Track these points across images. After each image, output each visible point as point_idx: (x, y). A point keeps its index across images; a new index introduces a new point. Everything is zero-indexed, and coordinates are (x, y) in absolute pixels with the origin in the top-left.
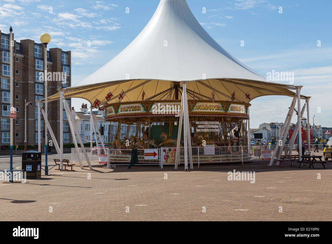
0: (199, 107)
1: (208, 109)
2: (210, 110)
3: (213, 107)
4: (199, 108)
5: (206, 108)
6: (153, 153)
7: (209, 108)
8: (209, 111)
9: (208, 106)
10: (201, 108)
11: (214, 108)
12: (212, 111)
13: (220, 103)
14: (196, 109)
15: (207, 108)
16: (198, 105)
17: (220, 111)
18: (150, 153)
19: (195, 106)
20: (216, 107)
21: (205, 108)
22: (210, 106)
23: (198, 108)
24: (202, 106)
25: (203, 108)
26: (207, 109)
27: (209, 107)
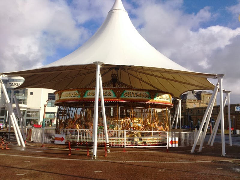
0: (63, 96)
2: (69, 97)
5: (67, 96)
6: (62, 137)
13: (77, 91)
16: (63, 94)
24: (65, 94)
25: (65, 96)
27: (69, 95)
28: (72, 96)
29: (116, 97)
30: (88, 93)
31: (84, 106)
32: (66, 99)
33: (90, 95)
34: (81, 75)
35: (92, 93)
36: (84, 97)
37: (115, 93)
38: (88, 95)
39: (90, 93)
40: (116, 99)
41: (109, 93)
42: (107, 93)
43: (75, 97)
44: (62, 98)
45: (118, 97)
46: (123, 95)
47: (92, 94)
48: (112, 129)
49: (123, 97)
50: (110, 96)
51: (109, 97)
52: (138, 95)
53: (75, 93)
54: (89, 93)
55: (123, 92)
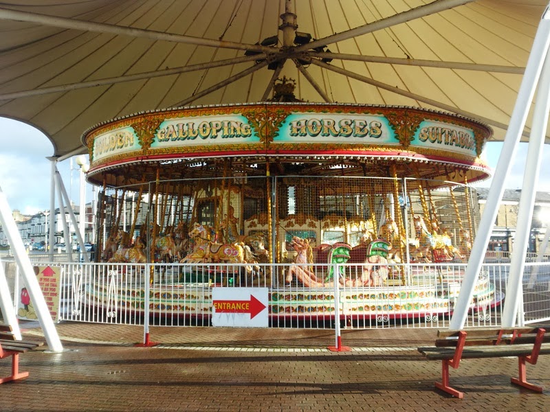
0: (168, 135)
1: (195, 137)
2: (205, 138)
3: (214, 130)
4: (170, 135)
5: (191, 135)
6: (249, 299)
7: (201, 132)
8: (199, 142)
9: (196, 128)
10: (174, 136)
11: (218, 131)
12: (209, 142)
13: (240, 114)
14: (161, 141)
15: (194, 133)
16: (168, 128)
17: (241, 140)
18: (235, 302)
19: (159, 132)
20: (226, 129)
21: (186, 136)
22: (204, 126)
23: (167, 137)
24: (176, 129)
25: (181, 135)
26: (195, 135)
27: (201, 130)
28: (220, 134)
29: (397, 143)
30: (295, 124)
31: (268, 173)
32: (186, 148)
33: (303, 131)
34: (167, 72)
35: (310, 123)
36: (276, 141)
37: (393, 126)
38: (295, 131)
39: (303, 123)
40: (399, 148)
41: (373, 125)
42: (368, 127)
43: (235, 141)
44: (157, 145)
45: (405, 144)
46: (417, 135)
47: (310, 129)
48: (382, 258)
49: (417, 143)
50: (379, 136)
51: (373, 140)
52: (454, 140)
53: (234, 124)
54: (298, 123)
55: (418, 127)
